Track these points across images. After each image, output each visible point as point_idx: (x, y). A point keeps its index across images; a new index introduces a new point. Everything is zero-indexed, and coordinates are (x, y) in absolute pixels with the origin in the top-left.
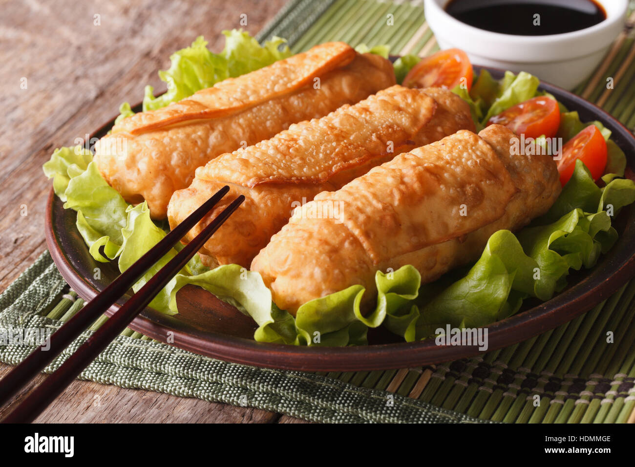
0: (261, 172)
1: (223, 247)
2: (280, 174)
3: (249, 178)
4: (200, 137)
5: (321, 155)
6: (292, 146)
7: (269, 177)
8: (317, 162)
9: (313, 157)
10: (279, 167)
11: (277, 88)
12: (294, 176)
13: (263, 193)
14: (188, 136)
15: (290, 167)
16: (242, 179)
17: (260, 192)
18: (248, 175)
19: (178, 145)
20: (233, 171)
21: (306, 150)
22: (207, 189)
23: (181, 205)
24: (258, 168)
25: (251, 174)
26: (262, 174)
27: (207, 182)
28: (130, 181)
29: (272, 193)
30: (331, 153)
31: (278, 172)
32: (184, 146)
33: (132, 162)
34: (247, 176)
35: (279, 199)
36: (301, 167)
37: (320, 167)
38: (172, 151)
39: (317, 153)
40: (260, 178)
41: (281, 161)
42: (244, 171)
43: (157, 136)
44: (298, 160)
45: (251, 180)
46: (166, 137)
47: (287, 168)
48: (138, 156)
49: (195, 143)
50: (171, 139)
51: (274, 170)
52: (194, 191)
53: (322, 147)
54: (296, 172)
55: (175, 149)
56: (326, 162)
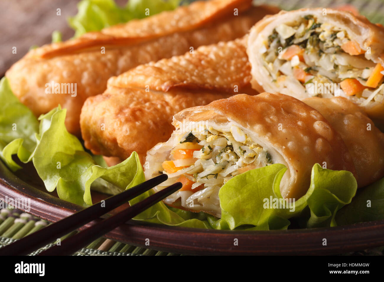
0: (174, 77)
1: (138, 144)
2: (194, 81)
3: (163, 82)
4: (110, 60)
5: (232, 68)
6: (203, 59)
7: (183, 81)
8: (229, 74)
9: (225, 69)
10: (192, 75)
11: (182, 24)
12: (207, 83)
13: (177, 97)
14: (98, 58)
15: (202, 76)
16: (156, 83)
17: (174, 95)
18: (163, 79)
19: (89, 65)
20: (147, 76)
21: (218, 63)
22: (121, 93)
23: (94, 109)
24: (172, 74)
25: (165, 79)
26: (176, 79)
27: (120, 88)
28: (41, 98)
29: (186, 96)
30: (242, 67)
31: (191, 79)
32: (94, 66)
33: (43, 81)
34: (161, 80)
35: (193, 102)
36: (213, 77)
37: (231, 78)
38: (82, 71)
39: (229, 66)
40: (173, 82)
41: (193, 70)
42: (158, 76)
43: (68, 58)
44: (210, 71)
45: (166, 84)
46: (77, 59)
47: (200, 76)
48: (49, 76)
49: (105, 65)
50: (82, 61)
51: (187, 77)
52: (108, 96)
53: (233, 62)
54: (209, 81)
55: (85, 69)
56: (237, 74)
